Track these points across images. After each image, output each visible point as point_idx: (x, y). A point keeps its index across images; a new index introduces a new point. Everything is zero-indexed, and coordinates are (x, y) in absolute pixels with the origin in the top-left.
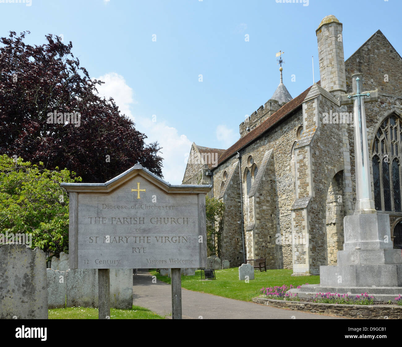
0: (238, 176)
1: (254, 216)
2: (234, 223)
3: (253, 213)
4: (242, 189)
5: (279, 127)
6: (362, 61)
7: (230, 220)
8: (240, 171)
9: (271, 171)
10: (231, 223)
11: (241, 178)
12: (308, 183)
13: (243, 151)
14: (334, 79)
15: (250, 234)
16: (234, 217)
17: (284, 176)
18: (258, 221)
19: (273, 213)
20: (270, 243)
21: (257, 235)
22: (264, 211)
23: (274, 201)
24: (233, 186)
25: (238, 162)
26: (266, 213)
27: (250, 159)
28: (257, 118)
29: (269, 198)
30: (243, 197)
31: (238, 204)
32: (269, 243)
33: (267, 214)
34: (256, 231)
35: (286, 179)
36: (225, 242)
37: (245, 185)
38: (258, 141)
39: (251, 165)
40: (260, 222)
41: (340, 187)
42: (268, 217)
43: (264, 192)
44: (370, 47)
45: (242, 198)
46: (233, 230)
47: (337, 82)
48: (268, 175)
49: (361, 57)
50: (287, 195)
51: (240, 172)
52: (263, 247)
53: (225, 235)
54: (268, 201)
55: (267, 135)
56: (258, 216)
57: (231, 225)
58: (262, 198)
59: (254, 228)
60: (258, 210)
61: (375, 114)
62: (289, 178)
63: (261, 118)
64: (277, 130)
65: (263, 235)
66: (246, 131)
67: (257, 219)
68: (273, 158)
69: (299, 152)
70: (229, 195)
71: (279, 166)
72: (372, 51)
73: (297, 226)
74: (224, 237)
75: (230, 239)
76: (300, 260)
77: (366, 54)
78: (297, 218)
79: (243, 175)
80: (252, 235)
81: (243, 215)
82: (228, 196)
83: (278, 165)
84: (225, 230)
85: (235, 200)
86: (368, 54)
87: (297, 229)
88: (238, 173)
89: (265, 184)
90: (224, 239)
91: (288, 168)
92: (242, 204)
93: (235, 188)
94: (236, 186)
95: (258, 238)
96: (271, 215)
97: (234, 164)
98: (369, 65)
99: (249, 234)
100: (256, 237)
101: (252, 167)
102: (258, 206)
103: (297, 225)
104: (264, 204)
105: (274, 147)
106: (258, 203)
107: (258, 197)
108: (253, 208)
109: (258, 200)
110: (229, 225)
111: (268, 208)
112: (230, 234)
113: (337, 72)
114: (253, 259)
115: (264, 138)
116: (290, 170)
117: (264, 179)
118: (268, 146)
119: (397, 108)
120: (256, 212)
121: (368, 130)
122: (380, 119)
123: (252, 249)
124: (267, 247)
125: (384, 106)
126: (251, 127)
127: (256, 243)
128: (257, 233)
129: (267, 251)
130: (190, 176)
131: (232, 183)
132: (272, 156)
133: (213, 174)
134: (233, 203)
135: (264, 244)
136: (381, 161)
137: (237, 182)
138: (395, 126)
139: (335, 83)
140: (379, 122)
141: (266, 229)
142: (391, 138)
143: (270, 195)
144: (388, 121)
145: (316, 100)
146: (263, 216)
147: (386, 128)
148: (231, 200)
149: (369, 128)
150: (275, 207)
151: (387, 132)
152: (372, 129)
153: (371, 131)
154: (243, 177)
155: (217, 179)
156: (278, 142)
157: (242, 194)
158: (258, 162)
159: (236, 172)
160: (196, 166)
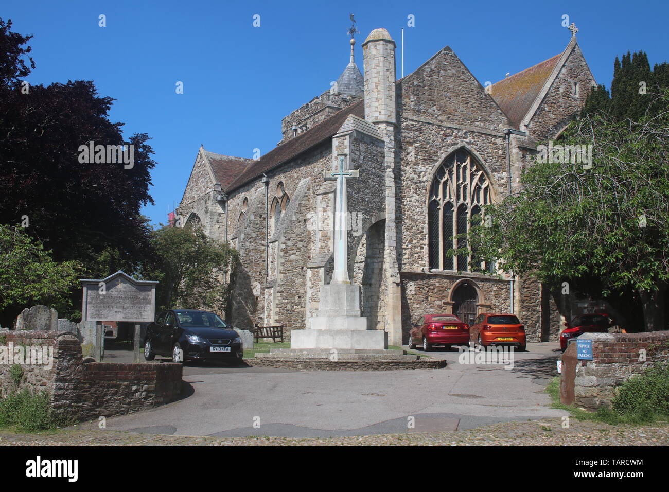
0: (263, 207)
2: (253, 276)
4: (268, 227)
5: (319, 151)
6: (421, 84)
7: (247, 270)
8: (266, 200)
9: (305, 208)
10: (248, 275)
11: (267, 211)
12: (330, 236)
13: (272, 173)
14: (379, 108)
15: (270, 293)
16: (254, 266)
18: (282, 276)
19: (304, 264)
20: (298, 305)
21: (280, 294)
22: (292, 261)
23: (307, 248)
24: (254, 223)
25: (264, 187)
26: (294, 264)
27: (280, 186)
29: (300, 245)
31: (260, 248)
33: (296, 266)
34: (278, 288)
37: (272, 222)
39: (281, 194)
40: (285, 277)
41: (381, 239)
42: (297, 270)
43: (294, 236)
44: (433, 67)
45: (268, 239)
47: (383, 112)
48: (301, 213)
49: (421, 80)
51: (266, 202)
52: (288, 311)
53: (239, 292)
54: (299, 249)
56: (282, 268)
58: (290, 243)
59: (275, 284)
60: (283, 261)
61: (436, 150)
63: (315, 115)
64: (316, 153)
65: (289, 295)
66: (292, 131)
67: (281, 273)
69: (322, 198)
70: (247, 235)
72: (436, 72)
73: (312, 287)
75: (246, 298)
77: (427, 76)
78: (313, 278)
79: (269, 206)
80: (273, 295)
81: (267, 263)
82: (245, 236)
84: (239, 285)
85: (256, 242)
86: (430, 76)
87: (312, 290)
88: (263, 204)
89: (295, 225)
90: (238, 298)
92: (266, 248)
93: (258, 224)
94: (259, 222)
95: (280, 298)
96: (302, 268)
97: (259, 190)
98: (430, 89)
100: (278, 297)
101: (282, 197)
102: (282, 255)
103: (313, 285)
104: (292, 252)
105: (312, 176)
106: (283, 250)
107: (285, 243)
108: (276, 257)
109: (283, 246)
110: (245, 278)
111: (298, 258)
112: (247, 290)
113: (383, 99)
114: (272, 326)
117: (294, 218)
118: (304, 173)
119: (467, 142)
120: (280, 263)
121: (424, 169)
122: (442, 157)
123: (272, 314)
124: (294, 311)
125: (449, 140)
126: (300, 126)
127: (277, 305)
128: (279, 292)
129: (294, 316)
130: (194, 197)
131: (252, 217)
132: (308, 186)
133: (228, 199)
134: (254, 246)
135: (289, 306)
136: (441, 207)
137: (261, 216)
138: (463, 164)
139: (380, 113)
140: (440, 160)
141: (293, 287)
142: (458, 179)
143: (302, 241)
144: (454, 158)
145: (348, 137)
146: (290, 268)
147: (451, 167)
148: (251, 242)
149: (427, 167)
150: (309, 257)
151: (453, 171)
152: (431, 168)
153: (428, 170)
154: (269, 210)
155: (234, 206)
156: (316, 170)
157: (267, 234)
158: (290, 192)
159: (260, 202)
160: (204, 184)
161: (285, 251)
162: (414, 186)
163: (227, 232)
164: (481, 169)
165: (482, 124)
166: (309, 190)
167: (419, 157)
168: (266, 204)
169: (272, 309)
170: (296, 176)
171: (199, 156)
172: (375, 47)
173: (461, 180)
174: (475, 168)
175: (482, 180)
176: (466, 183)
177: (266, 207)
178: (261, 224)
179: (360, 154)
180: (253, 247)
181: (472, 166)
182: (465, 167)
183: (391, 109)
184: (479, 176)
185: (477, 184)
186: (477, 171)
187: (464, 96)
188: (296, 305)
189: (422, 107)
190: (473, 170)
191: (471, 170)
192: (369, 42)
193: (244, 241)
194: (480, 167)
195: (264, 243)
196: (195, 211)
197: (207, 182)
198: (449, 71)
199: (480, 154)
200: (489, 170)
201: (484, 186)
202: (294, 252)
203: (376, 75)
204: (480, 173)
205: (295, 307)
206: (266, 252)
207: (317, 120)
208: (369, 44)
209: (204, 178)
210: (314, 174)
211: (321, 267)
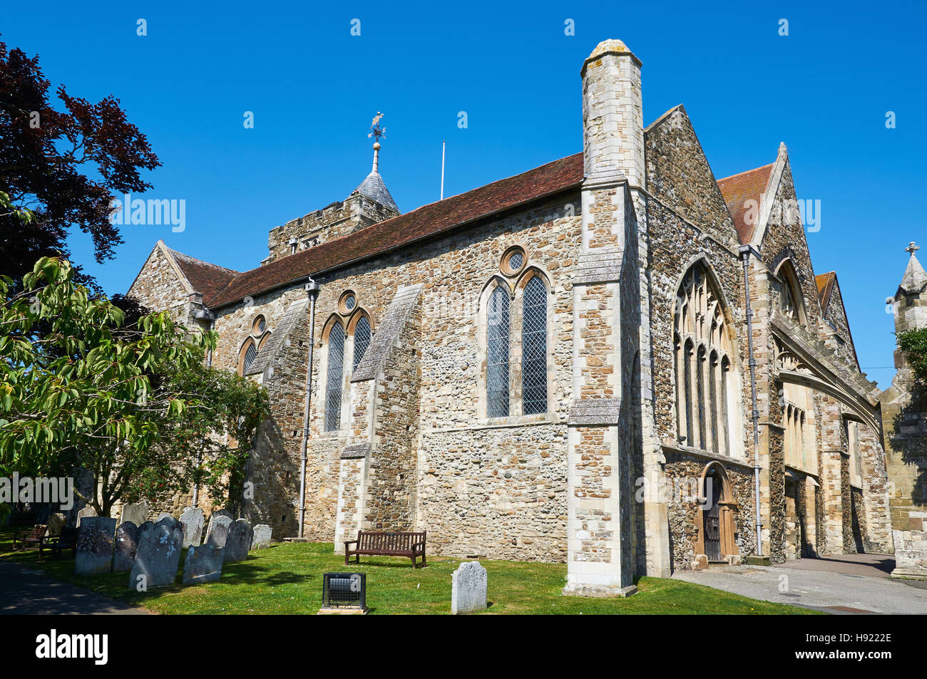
0: (304, 330)
1: (370, 425)
2: (284, 436)
3: (369, 418)
4: (312, 360)
5: (448, 241)
8: (312, 320)
9: (415, 331)
10: (276, 435)
11: (313, 337)
12: (611, 366)
13: (328, 278)
16: (286, 422)
17: (450, 345)
18: (378, 439)
19: (411, 422)
21: (374, 470)
22: (393, 415)
23: (415, 397)
24: (291, 350)
25: (307, 299)
26: (397, 420)
27: (347, 296)
28: (321, 224)
29: (406, 389)
30: (313, 377)
31: (297, 393)
32: (399, 490)
33: (399, 424)
34: (373, 460)
35: (458, 352)
36: (255, 479)
37: (322, 353)
38: (377, 264)
39: (349, 309)
40: (383, 442)
42: (401, 431)
43: (398, 373)
45: (311, 380)
46: (280, 454)
48: (409, 337)
50: (457, 388)
51: (311, 322)
52: (384, 499)
53: (257, 462)
54: (404, 396)
55: (406, 253)
56: (379, 426)
57: (276, 439)
58: (391, 385)
59: (367, 453)
60: (380, 413)
61: (678, 255)
62: (465, 351)
63: (332, 225)
64: (439, 245)
65: (387, 473)
66: (288, 245)
67: (377, 434)
69: (588, 292)
70: (278, 370)
71: (437, 322)
73: (585, 466)
74: (256, 465)
75: (270, 473)
76: (591, 552)
78: (586, 446)
79: (318, 328)
80: (362, 471)
81: (308, 418)
85: (291, 382)
87: (585, 472)
88: (306, 325)
89: (400, 355)
91: (467, 329)
92: (308, 393)
93: (295, 355)
94: (297, 351)
95: (374, 478)
96: (408, 428)
97: (294, 303)
99: (352, 467)
100: (371, 475)
101: (352, 315)
102: (380, 404)
103: (585, 462)
104: (395, 401)
105: (427, 282)
106: (382, 395)
107: (384, 384)
108: (369, 406)
109: (382, 389)
110: (270, 440)
111: (403, 410)
112: (271, 462)
113: (632, 152)
116: (472, 334)
117: (399, 345)
118: (407, 277)
119: (706, 253)
120: (376, 417)
121: (667, 281)
122: (685, 267)
123: (359, 504)
124: (394, 501)
125: (690, 243)
126: (303, 239)
127: (370, 489)
128: (373, 466)
129: (393, 510)
131: (288, 343)
133: (216, 317)
134: (287, 388)
135: (386, 492)
136: (682, 345)
137: (301, 343)
138: (700, 285)
140: (684, 271)
141: (394, 458)
142: (695, 306)
143: (408, 383)
144: (691, 273)
146: (391, 427)
147: (688, 287)
148: (284, 382)
149: (670, 278)
150: (418, 411)
151: (691, 293)
152: (674, 282)
153: (672, 284)
154: (316, 335)
155: (228, 329)
156: (440, 272)
157: (312, 371)
158: (371, 307)
159: (300, 320)
160: (164, 294)
161: (384, 396)
162: (659, 305)
164: (716, 297)
166: (420, 303)
167: (662, 260)
168: (311, 325)
169: (361, 497)
170: (386, 281)
171: (155, 253)
173: (698, 309)
174: (709, 295)
175: (716, 313)
176: (703, 315)
177: (312, 328)
178: (301, 355)
180: (286, 391)
181: (707, 291)
182: (701, 290)
183: (641, 171)
184: (714, 307)
185: (713, 319)
186: (712, 299)
187: (700, 185)
188: (397, 490)
189: (661, 184)
191: (707, 297)
194: (716, 294)
195: (303, 385)
197: (174, 291)
200: (727, 300)
201: (719, 323)
202: (397, 400)
204: (715, 303)
205: (396, 493)
206: (306, 400)
207: (335, 233)
209: (166, 285)
210: (431, 279)
211: (606, 425)
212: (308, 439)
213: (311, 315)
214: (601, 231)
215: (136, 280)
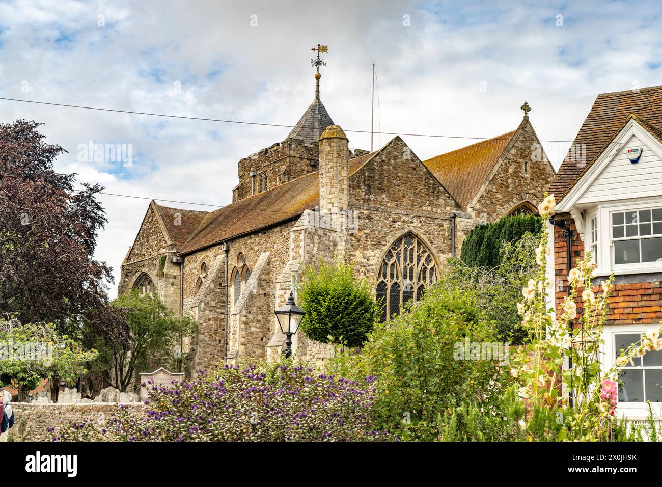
0: (222, 276)
1: (239, 340)
2: (213, 344)
3: (237, 336)
4: (227, 295)
5: (278, 229)
6: (372, 175)
7: (206, 339)
8: (226, 269)
9: (265, 282)
10: (208, 344)
11: (227, 280)
13: (233, 242)
14: (332, 201)
16: (213, 335)
18: (243, 347)
19: (264, 336)
22: (252, 333)
23: (267, 321)
24: (213, 291)
25: (223, 255)
26: (254, 336)
27: (240, 256)
28: (268, 161)
29: (260, 317)
30: (229, 306)
31: (219, 317)
33: (256, 338)
36: (197, 371)
37: (232, 290)
38: (252, 236)
39: (241, 264)
40: (246, 349)
42: (258, 341)
43: (254, 309)
44: (384, 158)
45: (227, 307)
46: (211, 354)
48: (262, 286)
49: (372, 170)
51: (226, 271)
53: (197, 361)
54: (259, 321)
55: (264, 232)
56: (243, 340)
57: (208, 346)
58: (251, 316)
59: (236, 356)
60: (244, 333)
61: (384, 235)
64: (275, 230)
66: (250, 176)
67: (242, 344)
68: (269, 265)
70: (207, 304)
72: (386, 162)
75: (205, 367)
77: (377, 167)
79: (229, 275)
81: (227, 332)
82: (205, 304)
83: (275, 275)
84: (197, 354)
85: (215, 311)
86: (381, 166)
88: (223, 272)
89: (255, 298)
90: (196, 367)
92: (226, 316)
93: (217, 293)
94: (218, 290)
96: (262, 339)
97: (219, 257)
98: (380, 178)
101: (243, 267)
102: (244, 327)
104: (253, 325)
105: (272, 251)
107: (246, 316)
108: (238, 329)
109: (244, 319)
110: (204, 346)
111: (258, 330)
112: (206, 359)
113: (336, 193)
115: (260, 234)
117: (255, 292)
118: (264, 247)
119: (414, 227)
120: (241, 335)
121: (373, 254)
122: (390, 240)
125: (396, 225)
126: (259, 172)
130: (144, 255)
131: (212, 286)
132: (268, 261)
133: (184, 261)
134: (214, 314)
136: (389, 287)
137: (221, 284)
138: (411, 247)
139: (333, 205)
140: (388, 244)
142: (405, 260)
143: (261, 313)
144: (402, 242)
145: (303, 232)
146: (251, 340)
147: (399, 250)
148: (210, 311)
149: (375, 251)
150: (269, 329)
151: (400, 254)
152: (379, 252)
153: (377, 255)
154: (229, 278)
155: (190, 270)
156: (276, 246)
157: (227, 302)
158: (251, 263)
159: (219, 270)
160: (156, 242)
161: (246, 323)
162: (363, 269)
163: (183, 295)
164: (428, 251)
165: (430, 209)
167: (368, 243)
168: (226, 272)
170: (256, 248)
171: (150, 210)
172: (330, 144)
173: (408, 262)
174: (421, 250)
175: (428, 260)
176: (413, 264)
177: (226, 275)
178: (221, 292)
179: (314, 246)
180: (213, 316)
181: (419, 248)
182: (412, 249)
183: (343, 202)
184: (425, 258)
185: (423, 265)
186: (424, 252)
187: (412, 182)
189: (372, 196)
190: (420, 252)
191: (417, 252)
192: (324, 139)
193: (204, 310)
194: (426, 249)
195: (224, 311)
196: (145, 270)
197: (160, 241)
198: (398, 160)
199: (426, 237)
200: (434, 251)
201: (429, 267)
202: (255, 324)
203: (330, 170)
204: (426, 254)
206: (225, 320)
207: (277, 169)
208: (324, 140)
209: (156, 236)
210: (273, 250)
211: (278, 346)
212: (227, 345)
213: (226, 267)
214: (296, 252)
215: (140, 230)
